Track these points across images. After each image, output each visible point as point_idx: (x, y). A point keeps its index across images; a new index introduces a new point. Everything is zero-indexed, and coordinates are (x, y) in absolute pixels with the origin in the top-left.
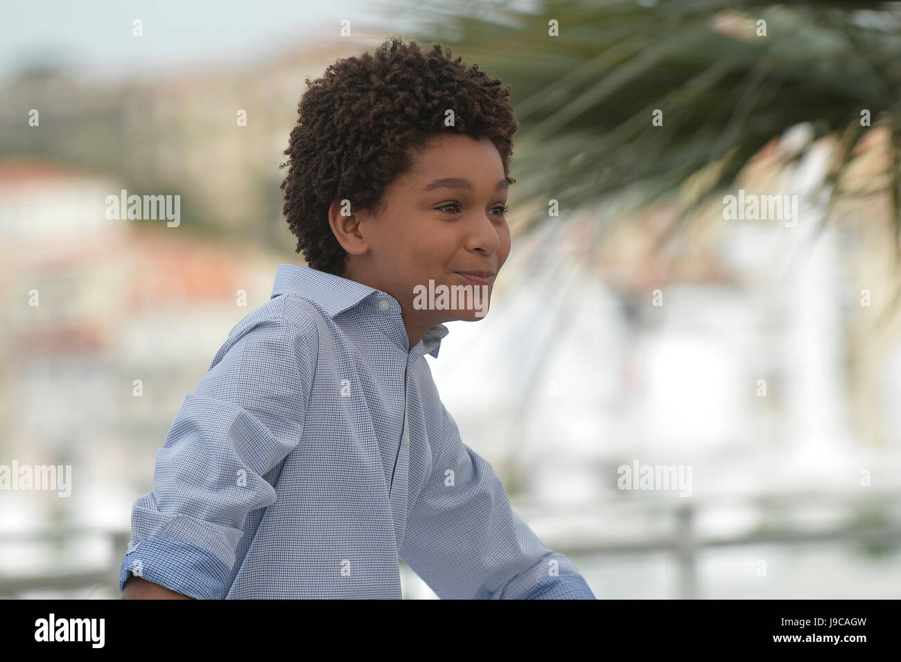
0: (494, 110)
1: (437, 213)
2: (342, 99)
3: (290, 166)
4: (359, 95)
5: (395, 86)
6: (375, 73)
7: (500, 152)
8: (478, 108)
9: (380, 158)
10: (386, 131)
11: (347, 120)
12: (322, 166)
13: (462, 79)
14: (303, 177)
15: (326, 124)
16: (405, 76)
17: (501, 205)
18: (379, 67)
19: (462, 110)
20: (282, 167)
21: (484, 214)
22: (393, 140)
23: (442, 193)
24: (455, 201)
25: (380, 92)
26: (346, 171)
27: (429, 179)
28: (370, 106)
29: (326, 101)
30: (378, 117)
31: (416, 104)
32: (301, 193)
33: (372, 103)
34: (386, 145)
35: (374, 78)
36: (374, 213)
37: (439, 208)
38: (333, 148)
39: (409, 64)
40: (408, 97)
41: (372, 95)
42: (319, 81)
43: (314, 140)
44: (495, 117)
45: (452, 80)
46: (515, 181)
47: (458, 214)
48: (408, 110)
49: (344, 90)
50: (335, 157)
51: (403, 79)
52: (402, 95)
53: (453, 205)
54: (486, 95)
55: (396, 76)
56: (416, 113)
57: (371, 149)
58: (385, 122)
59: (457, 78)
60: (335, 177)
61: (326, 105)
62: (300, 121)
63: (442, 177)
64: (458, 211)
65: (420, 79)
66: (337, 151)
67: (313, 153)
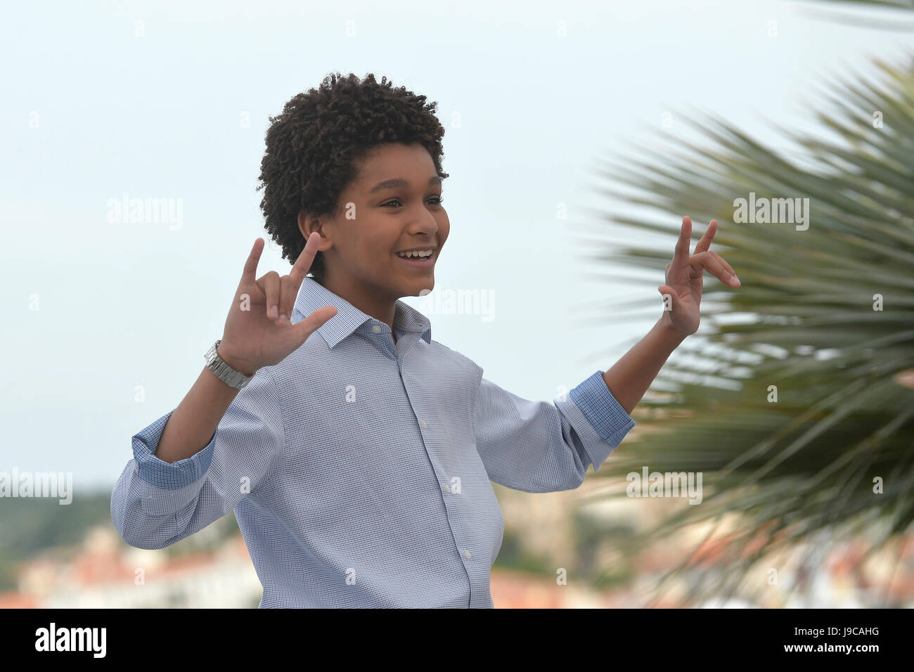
0: (419, 120)
1: (384, 209)
2: (296, 128)
3: (265, 187)
4: (309, 122)
5: (336, 111)
6: (319, 103)
7: (430, 153)
8: (405, 120)
9: (331, 171)
10: (334, 148)
11: (302, 145)
12: (287, 184)
13: (389, 98)
14: (274, 195)
15: (286, 149)
16: (343, 102)
17: (437, 197)
18: (323, 98)
19: (392, 123)
20: (258, 189)
21: (422, 205)
22: (339, 155)
23: (386, 193)
24: (396, 198)
25: (325, 118)
26: (305, 184)
27: (373, 183)
28: (318, 131)
29: (284, 132)
30: (325, 138)
31: (354, 123)
32: (274, 209)
33: (319, 128)
34: (334, 159)
35: (318, 107)
36: (334, 216)
37: (384, 205)
38: (294, 168)
39: (346, 92)
40: (347, 119)
41: (318, 121)
42: (280, 117)
43: (278, 164)
44: (421, 125)
45: (383, 101)
46: (448, 175)
47: (401, 207)
48: (348, 129)
49: (297, 121)
50: (296, 175)
51: (342, 105)
52: (341, 118)
53: (395, 202)
54: (411, 109)
55: (335, 103)
56: (354, 130)
57: (323, 165)
58: (331, 141)
59: (386, 98)
60: (298, 191)
61: (284, 135)
62: (267, 151)
63: (384, 180)
64: (400, 205)
65: (356, 104)
66: (298, 169)
67: (279, 175)
